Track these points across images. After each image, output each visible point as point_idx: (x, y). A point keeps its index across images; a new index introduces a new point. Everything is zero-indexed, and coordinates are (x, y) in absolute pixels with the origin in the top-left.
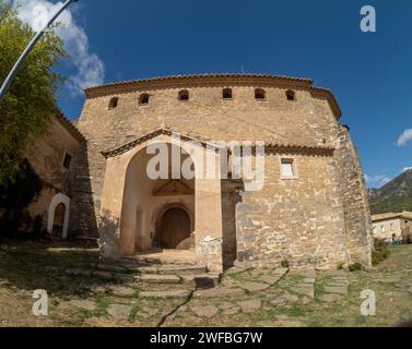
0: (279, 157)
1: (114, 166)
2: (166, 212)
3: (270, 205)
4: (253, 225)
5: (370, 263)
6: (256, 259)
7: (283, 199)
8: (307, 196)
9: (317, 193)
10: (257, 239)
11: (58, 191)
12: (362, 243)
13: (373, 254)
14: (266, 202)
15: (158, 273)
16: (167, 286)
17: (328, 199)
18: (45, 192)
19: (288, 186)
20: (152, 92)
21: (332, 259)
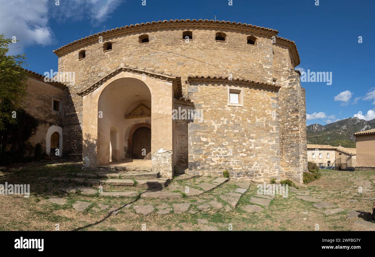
0: (228, 88)
1: (88, 101)
2: (136, 131)
3: (216, 126)
4: (201, 141)
5: (301, 181)
6: (203, 168)
7: (228, 122)
8: (249, 121)
9: (258, 120)
10: (204, 152)
11: (51, 124)
12: (295, 164)
13: (305, 174)
14: (213, 123)
15: (120, 178)
16: (125, 188)
17: (267, 126)
18: (41, 127)
19: (233, 112)
20: (114, 40)
21: (267, 174)
